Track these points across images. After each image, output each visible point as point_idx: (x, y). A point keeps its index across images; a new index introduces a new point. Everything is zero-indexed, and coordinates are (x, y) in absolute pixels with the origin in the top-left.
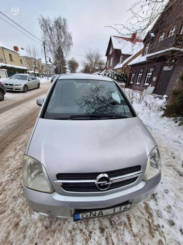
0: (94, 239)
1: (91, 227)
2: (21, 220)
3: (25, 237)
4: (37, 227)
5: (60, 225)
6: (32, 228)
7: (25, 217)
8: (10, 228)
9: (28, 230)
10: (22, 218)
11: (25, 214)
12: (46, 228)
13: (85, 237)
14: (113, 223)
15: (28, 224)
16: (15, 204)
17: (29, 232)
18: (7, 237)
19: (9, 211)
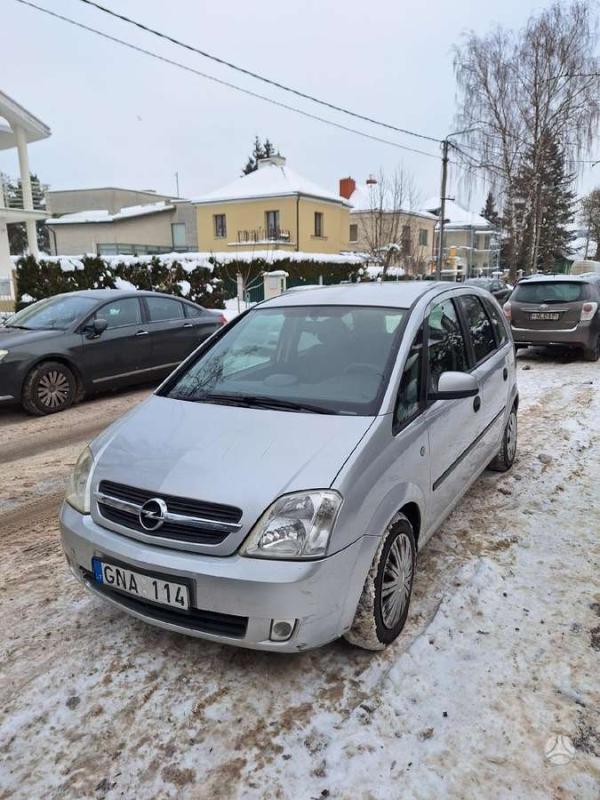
0: (127, 676)
1: (139, 661)
2: (56, 600)
3: (44, 621)
4: (68, 620)
5: (99, 632)
6: (62, 617)
7: (65, 599)
8: (37, 601)
9: (55, 615)
10: (60, 599)
11: (68, 597)
12: (79, 627)
13: (115, 663)
14: (184, 680)
15: (62, 609)
16: (67, 579)
17: (54, 620)
18: (26, 607)
19: (51, 582)
